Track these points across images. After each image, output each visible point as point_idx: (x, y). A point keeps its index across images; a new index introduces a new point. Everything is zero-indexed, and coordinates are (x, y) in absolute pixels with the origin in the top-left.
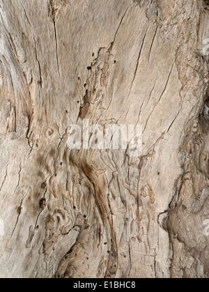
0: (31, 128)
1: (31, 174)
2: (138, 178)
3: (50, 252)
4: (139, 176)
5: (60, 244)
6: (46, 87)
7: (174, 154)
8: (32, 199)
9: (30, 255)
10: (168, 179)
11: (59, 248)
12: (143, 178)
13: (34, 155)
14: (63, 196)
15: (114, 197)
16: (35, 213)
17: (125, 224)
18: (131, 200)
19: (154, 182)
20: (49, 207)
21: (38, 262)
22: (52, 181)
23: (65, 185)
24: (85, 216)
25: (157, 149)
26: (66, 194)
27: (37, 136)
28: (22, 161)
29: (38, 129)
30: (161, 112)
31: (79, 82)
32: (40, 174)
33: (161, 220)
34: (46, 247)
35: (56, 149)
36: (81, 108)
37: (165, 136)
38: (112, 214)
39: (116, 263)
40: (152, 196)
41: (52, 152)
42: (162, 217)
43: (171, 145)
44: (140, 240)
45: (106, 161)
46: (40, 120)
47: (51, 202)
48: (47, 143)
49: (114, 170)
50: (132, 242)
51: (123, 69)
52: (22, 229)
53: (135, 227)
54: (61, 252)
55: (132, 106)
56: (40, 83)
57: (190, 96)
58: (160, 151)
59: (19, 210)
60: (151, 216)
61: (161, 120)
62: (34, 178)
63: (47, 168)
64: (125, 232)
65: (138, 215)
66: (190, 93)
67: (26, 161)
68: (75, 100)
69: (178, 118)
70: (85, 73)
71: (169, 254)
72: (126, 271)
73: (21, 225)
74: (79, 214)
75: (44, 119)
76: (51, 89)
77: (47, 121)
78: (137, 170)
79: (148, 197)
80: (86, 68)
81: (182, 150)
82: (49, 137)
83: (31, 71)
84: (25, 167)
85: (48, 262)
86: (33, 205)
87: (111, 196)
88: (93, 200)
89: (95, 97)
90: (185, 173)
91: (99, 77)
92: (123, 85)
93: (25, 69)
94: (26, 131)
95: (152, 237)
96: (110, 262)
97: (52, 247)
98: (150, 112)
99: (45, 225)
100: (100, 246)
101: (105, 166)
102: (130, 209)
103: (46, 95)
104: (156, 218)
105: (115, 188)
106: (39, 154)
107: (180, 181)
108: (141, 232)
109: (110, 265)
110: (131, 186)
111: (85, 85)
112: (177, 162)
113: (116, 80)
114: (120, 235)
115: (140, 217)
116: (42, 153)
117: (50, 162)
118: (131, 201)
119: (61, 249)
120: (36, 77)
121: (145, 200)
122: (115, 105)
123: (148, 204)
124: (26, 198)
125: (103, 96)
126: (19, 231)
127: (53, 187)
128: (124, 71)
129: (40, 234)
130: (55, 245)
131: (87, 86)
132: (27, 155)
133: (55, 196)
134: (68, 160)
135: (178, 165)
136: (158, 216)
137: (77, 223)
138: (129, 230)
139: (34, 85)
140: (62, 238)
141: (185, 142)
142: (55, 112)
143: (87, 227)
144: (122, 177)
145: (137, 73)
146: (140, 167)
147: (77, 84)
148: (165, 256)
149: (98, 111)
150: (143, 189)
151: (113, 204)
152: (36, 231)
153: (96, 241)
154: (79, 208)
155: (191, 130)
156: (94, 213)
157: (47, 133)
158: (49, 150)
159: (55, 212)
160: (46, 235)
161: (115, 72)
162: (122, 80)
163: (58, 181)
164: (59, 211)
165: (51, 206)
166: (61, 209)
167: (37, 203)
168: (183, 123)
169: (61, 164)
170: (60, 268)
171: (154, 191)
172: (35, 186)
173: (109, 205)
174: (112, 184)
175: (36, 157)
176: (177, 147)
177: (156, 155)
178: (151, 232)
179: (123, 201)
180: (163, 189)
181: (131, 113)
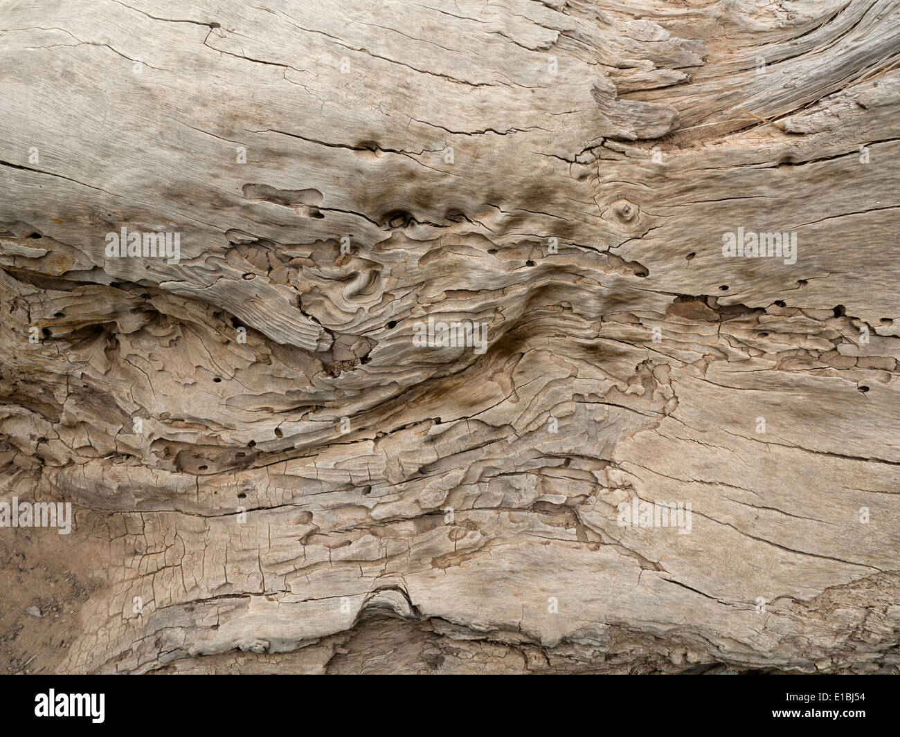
0: (636, 149)
1: (493, 171)
2: (505, 506)
3: (236, 267)
4: (511, 509)
5: (268, 293)
6: (776, 185)
7: (600, 610)
8: (409, 186)
9: (221, 202)
10: (518, 602)
11: (253, 293)
12: (507, 523)
13: (551, 173)
14: (426, 284)
15: (433, 439)
16: (364, 200)
17: (350, 487)
18: (431, 496)
19: (501, 557)
20: (388, 242)
21: (199, 230)
22: (472, 243)
23: (464, 285)
24: (365, 360)
25: (608, 553)
26: (434, 293)
27: (610, 172)
28: (532, 135)
29: (632, 172)
30: (718, 549)
31: (792, 283)
32: (493, 200)
33: (384, 597)
34: (253, 251)
35: (574, 239)
36: (705, 298)
37: (650, 575)
38: (376, 440)
39: (212, 469)
40: (454, 560)
41: (563, 230)
42: (395, 599)
43: (625, 597)
44: (307, 539)
45: (542, 398)
46: (662, 175)
47: (402, 249)
48: (592, 209)
49: (520, 428)
50: (295, 515)
51: (839, 416)
52: (306, 165)
53: (347, 518)
54: (239, 299)
55: (722, 454)
56: (787, 161)
57: (777, 630)
58: (603, 566)
59: (369, 146)
60: (391, 565)
61: (695, 553)
62: (477, 183)
63: (515, 221)
64: (326, 487)
65: (384, 522)
66: (787, 625)
67: (531, 147)
68: (729, 277)
69: (708, 604)
70: (820, 299)
71: (283, 641)
72: (191, 504)
73: (318, 158)
74: (372, 343)
75: (667, 188)
76: (769, 201)
77: (659, 197)
78: (528, 499)
79: (449, 546)
80: (841, 301)
81: (615, 631)
82: (610, 212)
83: (828, 129)
84: (513, 148)
85: (200, 263)
86: (389, 192)
87: (435, 429)
88: (418, 376)
89: (742, 336)
90: (544, 650)
91: (808, 345)
92: (787, 419)
93: (834, 109)
94: (626, 132)
95: (327, 576)
96: (214, 453)
97: (253, 269)
98: (713, 515)
99: (325, 238)
100: (264, 415)
101: (525, 398)
102: (401, 495)
103: (747, 186)
104: (389, 581)
105: (464, 439)
106: (557, 186)
107: (517, 638)
108: (334, 539)
109: (206, 453)
110: (474, 489)
111: (780, 303)
112: (579, 624)
113: (800, 398)
114: (312, 475)
115: (380, 531)
116: (561, 197)
117: (534, 228)
118: (428, 493)
119: (249, 299)
120: (806, 148)
121: (440, 539)
122: (719, 401)
123: (428, 551)
124: (412, 165)
125: (744, 361)
126: (299, 156)
127: (452, 248)
128: (834, 421)
129: (295, 225)
130: (261, 279)
131: (777, 309)
132: (551, 149)
133: (423, 259)
134: (541, 283)
135: (570, 629)
136: (396, 588)
137: (340, 340)
138: (332, 499)
139: (780, 144)
140: (287, 297)
141: (639, 636)
142: (690, 219)
143: (328, 370)
144: (498, 457)
145: (832, 460)
146: (538, 506)
147: (783, 279)
148: (273, 630)
149: (695, 353)
150: (472, 525)
151: (410, 438)
152: (302, 213)
153: (281, 402)
154: (391, 339)
155: (676, 645)
156: (377, 387)
157: (621, 204)
158: (570, 218)
159: (370, 264)
160: (291, 246)
161: (830, 393)
162: (802, 415)
163: (476, 261)
164: (375, 276)
165: (391, 250)
166: (385, 284)
167: (396, 203)
168: (698, 621)
169: (530, 263)
170: (180, 302)
171: (471, 564)
172: (452, 188)
173: (403, 428)
174: (473, 427)
175: (548, 181)
176: (623, 615)
177: (587, 555)
178: (343, 572)
179: (423, 471)
180: (485, 592)
181: (701, 454)
